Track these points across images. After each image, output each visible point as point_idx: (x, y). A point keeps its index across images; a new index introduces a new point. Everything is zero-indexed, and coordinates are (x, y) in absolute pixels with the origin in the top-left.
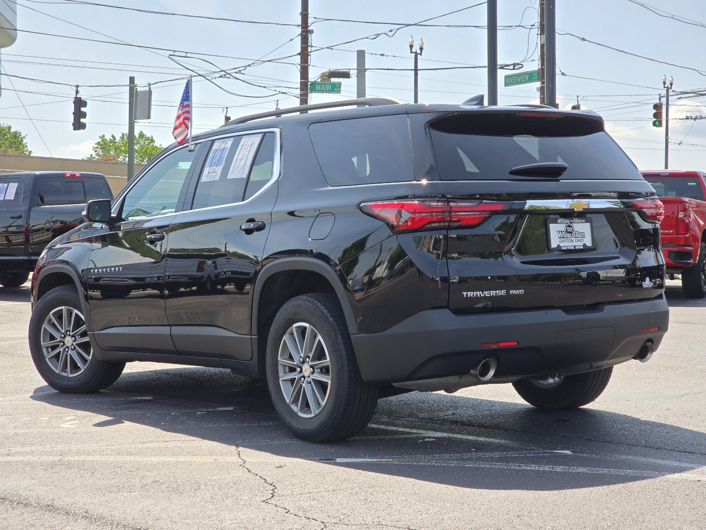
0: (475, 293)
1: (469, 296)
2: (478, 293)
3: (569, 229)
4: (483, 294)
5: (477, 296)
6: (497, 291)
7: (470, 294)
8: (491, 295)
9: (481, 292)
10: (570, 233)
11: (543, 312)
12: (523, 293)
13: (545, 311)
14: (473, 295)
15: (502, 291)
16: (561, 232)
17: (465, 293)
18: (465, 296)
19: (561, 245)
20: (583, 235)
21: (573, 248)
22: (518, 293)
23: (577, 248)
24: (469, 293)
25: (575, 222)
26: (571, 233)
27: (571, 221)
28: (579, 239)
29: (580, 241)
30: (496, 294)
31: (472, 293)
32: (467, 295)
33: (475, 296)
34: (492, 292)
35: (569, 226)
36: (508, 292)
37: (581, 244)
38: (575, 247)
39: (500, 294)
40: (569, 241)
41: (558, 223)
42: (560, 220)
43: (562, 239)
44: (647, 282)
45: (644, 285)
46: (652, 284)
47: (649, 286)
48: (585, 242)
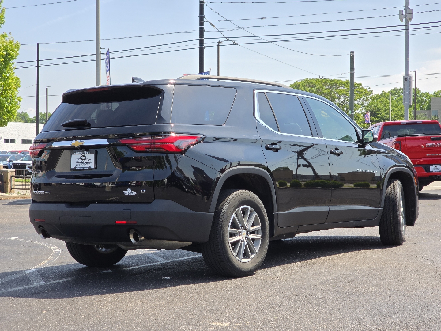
3: (83, 158)
8: (40, 193)
10: (83, 160)
12: (50, 193)
13: (57, 204)
16: (78, 159)
19: (77, 167)
20: (90, 161)
21: (82, 169)
26: (84, 160)
27: (83, 153)
29: (89, 164)
35: (83, 156)
36: (45, 192)
38: (83, 168)
39: (42, 193)
40: (82, 164)
41: (76, 154)
42: (77, 153)
43: (78, 163)
44: (129, 192)
45: (126, 193)
46: (135, 193)
47: (131, 194)
48: (90, 166)
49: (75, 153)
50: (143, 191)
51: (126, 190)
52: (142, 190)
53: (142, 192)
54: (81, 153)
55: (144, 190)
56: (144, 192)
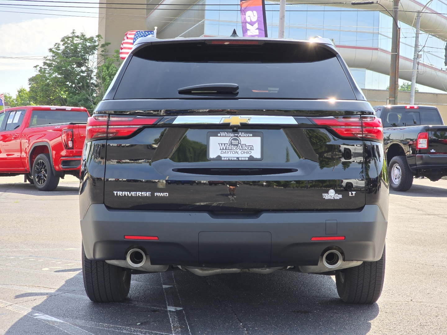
0: (123, 193)
1: (118, 195)
2: (126, 193)
3: (234, 142)
4: (130, 194)
5: (125, 195)
6: (143, 193)
7: (120, 193)
8: (138, 195)
9: (128, 193)
10: (234, 145)
11: (186, 214)
12: (167, 195)
13: (189, 213)
14: (122, 194)
15: (147, 193)
16: (225, 144)
17: (115, 192)
18: (115, 195)
19: (222, 155)
20: (251, 148)
21: (235, 159)
22: (163, 196)
23: (240, 159)
24: (118, 192)
25: (240, 136)
26: (237, 145)
27: (236, 135)
28: (246, 151)
29: (247, 153)
30: (141, 195)
31: (121, 193)
32: (117, 194)
33: (123, 195)
34: (138, 193)
35: (235, 139)
36: (153, 194)
37: (248, 155)
38: (238, 158)
39: (145, 195)
40: (234, 152)
41: (221, 136)
42: (222, 134)
43: (224, 151)
44: (331, 194)
45: (326, 196)
46: (340, 196)
47: (334, 198)
48: (252, 154)
49: (219, 135)
50: (352, 194)
51: (327, 192)
52: (350, 193)
53: (350, 195)
54: (232, 135)
55: (354, 193)
56: (354, 195)
